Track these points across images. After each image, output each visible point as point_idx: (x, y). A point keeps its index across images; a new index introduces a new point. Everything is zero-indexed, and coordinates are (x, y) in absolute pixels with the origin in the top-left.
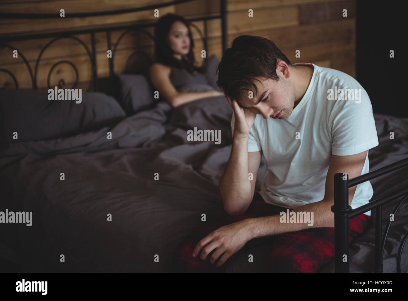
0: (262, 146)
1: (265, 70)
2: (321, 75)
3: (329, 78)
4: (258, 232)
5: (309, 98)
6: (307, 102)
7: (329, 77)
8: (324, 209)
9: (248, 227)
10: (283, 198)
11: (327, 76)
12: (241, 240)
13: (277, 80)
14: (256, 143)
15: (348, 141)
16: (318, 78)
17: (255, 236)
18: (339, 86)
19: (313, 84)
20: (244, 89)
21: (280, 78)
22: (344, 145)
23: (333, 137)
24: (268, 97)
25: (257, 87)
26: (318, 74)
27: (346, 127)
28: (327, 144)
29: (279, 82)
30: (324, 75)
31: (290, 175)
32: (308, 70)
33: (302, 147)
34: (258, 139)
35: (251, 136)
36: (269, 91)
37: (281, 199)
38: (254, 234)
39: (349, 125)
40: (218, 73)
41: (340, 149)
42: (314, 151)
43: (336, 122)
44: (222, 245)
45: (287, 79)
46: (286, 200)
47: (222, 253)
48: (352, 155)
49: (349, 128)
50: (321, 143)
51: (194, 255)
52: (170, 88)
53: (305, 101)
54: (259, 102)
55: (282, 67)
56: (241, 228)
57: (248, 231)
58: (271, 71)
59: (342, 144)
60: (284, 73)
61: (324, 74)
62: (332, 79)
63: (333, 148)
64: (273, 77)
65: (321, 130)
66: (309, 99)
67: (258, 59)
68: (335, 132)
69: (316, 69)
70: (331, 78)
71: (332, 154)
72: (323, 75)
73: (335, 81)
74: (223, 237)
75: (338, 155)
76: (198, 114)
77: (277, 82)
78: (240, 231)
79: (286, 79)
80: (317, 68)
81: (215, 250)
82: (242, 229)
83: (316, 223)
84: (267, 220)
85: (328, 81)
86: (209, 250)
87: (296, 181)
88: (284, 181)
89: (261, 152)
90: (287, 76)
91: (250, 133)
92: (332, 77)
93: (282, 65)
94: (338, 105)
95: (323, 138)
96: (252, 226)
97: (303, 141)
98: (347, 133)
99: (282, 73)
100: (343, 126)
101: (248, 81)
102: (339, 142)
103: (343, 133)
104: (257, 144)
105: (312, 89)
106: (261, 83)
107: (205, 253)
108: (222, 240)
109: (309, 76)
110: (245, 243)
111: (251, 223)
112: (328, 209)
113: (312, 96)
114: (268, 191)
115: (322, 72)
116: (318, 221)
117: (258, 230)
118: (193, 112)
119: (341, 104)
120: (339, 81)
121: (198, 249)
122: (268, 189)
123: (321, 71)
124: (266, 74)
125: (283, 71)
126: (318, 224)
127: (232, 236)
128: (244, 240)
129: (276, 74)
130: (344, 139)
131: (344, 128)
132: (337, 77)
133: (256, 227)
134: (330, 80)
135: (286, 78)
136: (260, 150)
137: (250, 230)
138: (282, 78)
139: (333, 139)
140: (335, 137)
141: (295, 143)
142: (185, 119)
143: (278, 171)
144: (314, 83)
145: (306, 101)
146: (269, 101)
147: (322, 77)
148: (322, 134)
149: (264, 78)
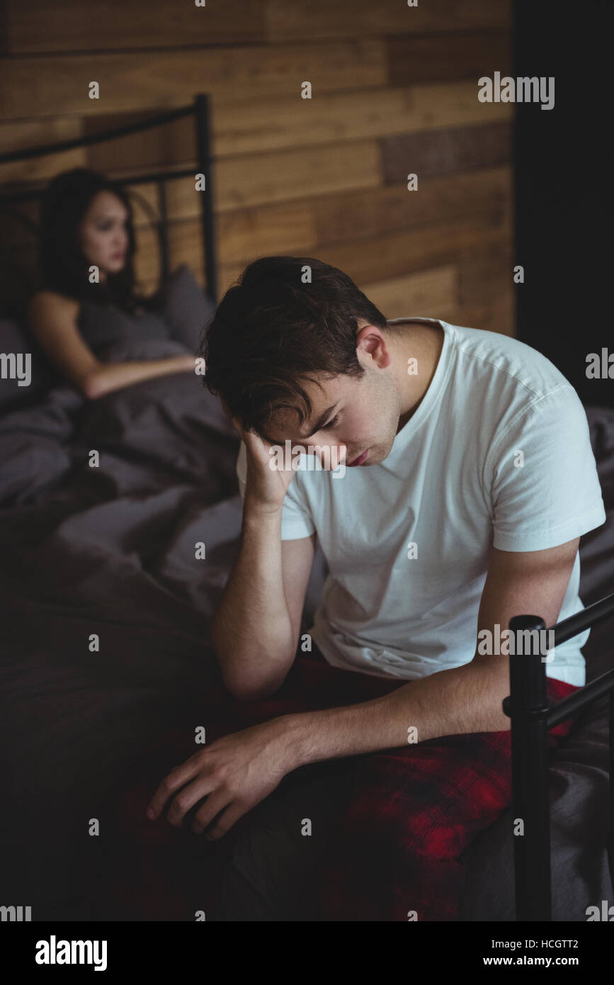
0: (316, 524)
1: (330, 354)
2: (463, 349)
3: (483, 358)
4: (314, 749)
5: (435, 408)
6: (430, 417)
7: (481, 354)
8: (478, 689)
9: (287, 737)
10: (372, 652)
11: (477, 353)
12: (270, 773)
13: (360, 377)
14: (302, 518)
15: (534, 515)
16: (455, 356)
17: (305, 759)
18: (508, 379)
19: (444, 374)
20: (279, 407)
21: (367, 371)
22: (524, 526)
23: (494, 505)
24: (336, 419)
25: (310, 396)
26: (454, 347)
27: (529, 481)
28: (481, 522)
29: (365, 381)
30: (471, 348)
31: (389, 597)
32: (429, 336)
33: (417, 529)
34: (306, 506)
35: (289, 500)
36: (339, 405)
37: (366, 654)
38: (301, 755)
39: (535, 476)
40: (204, 348)
41: (515, 534)
42: (448, 538)
43: (504, 468)
44: (223, 788)
45: (382, 371)
46: (379, 655)
47: (223, 807)
48: (544, 550)
49: (536, 483)
50: (467, 519)
51: (151, 815)
52: (79, 353)
53: (423, 417)
54: (313, 431)
55: (370, 340)
56: (269, 741)
57: (286, 747)
58: (344, 354)
59: (519, 522)
60: (374, 355)
61: (470, 346)
62: (491, 360)
63: (495, 529)
64: (351, 369)
65: (465, 486)
66: (433, 411)
67: (312, 326)
68: (500, 494)
69: (449, 333)
70: (487, 358)
71: (492, 547)
72: (467, 348)
73: (499, 365)
74: (223, 765)
75: (508, 550)
76: (150, 417)
77: (359, 381)
78: (268, 749)
79: (378, 368)
80: (453, 333)
81: (204, 800)
82: (272, 742)
83: (459, 722)
84: (334, 717)
85: (480, 365)
86: (188, 801)
87: (405, 610)
88: (375, 612)
89: (314, 536)
90: (383, 362)
91: (288, 494)
92: (490, 355)
93: (371, 337)
94: (507, 427)
95: (471, 508)
96: (296, 734)
97: (420, 513)
98: (532, 496)
99: (371, 355)
100: (521, 478)
101: (287, 385)
102: (512, 519)
103: (523, 496)
104: (305, 520)
105: (440, 387)
106: (321, 387)
107: (178, 808)
108: (223, 773)
109: (433, 353)
110: (279, 780)
111: (295, 728)
112: (487, 688)
113: (440, 401)
114: (335, 632)
115: (464, 340)
116: (464, 719)
117: (312, 745)
118: (136, 411)
119: (516, 421)
120: (507, 364)
121: (161, 799)
122: (333, 625)
123: (461, 338)
124: (334, 363)
125: (372, 351)
126: (463, 726)
127: (247, 765)
128: (277, 772)
129: (357, 361)
130: (525, 510)
131: (524, 484)
132: (502, 355)
133: (309, 736)
134: (486, 363)
135: (380, 367)
136: (312, 532)
137: (291, 744)
138: (370, 369)
139: (496, 509)
140: (501, 506)
141: (401, 518)
142: (119, 429)
143: (358, 586)
144: (446, 369)
145: (427, 416)
146: (337, 429)
147: (465, 354)
148: (467, 497)
149: (327, 374)
